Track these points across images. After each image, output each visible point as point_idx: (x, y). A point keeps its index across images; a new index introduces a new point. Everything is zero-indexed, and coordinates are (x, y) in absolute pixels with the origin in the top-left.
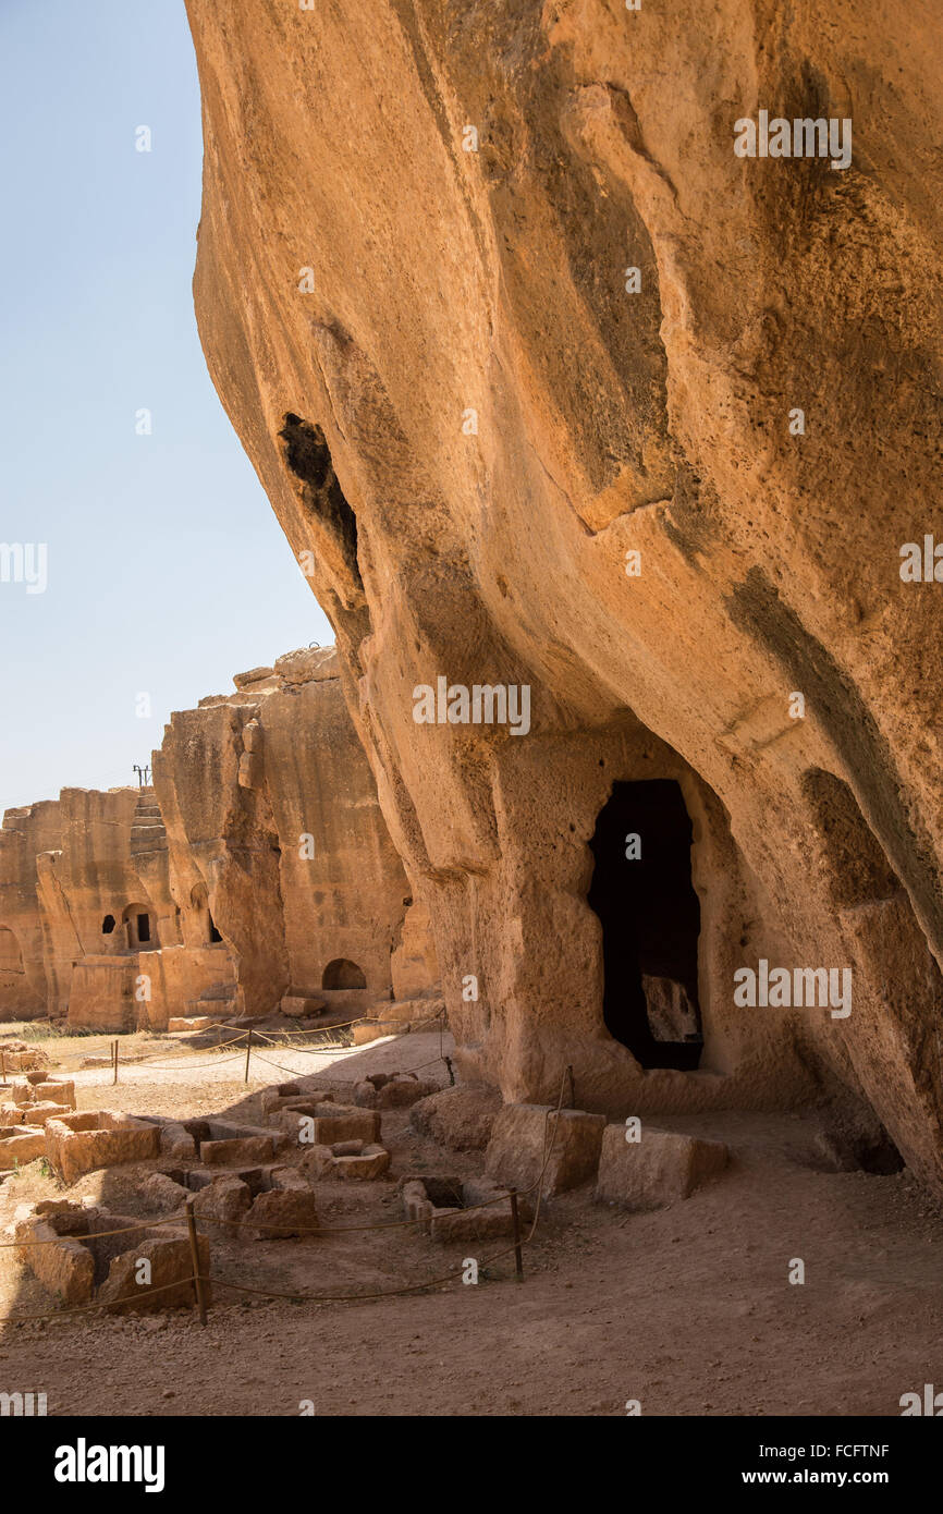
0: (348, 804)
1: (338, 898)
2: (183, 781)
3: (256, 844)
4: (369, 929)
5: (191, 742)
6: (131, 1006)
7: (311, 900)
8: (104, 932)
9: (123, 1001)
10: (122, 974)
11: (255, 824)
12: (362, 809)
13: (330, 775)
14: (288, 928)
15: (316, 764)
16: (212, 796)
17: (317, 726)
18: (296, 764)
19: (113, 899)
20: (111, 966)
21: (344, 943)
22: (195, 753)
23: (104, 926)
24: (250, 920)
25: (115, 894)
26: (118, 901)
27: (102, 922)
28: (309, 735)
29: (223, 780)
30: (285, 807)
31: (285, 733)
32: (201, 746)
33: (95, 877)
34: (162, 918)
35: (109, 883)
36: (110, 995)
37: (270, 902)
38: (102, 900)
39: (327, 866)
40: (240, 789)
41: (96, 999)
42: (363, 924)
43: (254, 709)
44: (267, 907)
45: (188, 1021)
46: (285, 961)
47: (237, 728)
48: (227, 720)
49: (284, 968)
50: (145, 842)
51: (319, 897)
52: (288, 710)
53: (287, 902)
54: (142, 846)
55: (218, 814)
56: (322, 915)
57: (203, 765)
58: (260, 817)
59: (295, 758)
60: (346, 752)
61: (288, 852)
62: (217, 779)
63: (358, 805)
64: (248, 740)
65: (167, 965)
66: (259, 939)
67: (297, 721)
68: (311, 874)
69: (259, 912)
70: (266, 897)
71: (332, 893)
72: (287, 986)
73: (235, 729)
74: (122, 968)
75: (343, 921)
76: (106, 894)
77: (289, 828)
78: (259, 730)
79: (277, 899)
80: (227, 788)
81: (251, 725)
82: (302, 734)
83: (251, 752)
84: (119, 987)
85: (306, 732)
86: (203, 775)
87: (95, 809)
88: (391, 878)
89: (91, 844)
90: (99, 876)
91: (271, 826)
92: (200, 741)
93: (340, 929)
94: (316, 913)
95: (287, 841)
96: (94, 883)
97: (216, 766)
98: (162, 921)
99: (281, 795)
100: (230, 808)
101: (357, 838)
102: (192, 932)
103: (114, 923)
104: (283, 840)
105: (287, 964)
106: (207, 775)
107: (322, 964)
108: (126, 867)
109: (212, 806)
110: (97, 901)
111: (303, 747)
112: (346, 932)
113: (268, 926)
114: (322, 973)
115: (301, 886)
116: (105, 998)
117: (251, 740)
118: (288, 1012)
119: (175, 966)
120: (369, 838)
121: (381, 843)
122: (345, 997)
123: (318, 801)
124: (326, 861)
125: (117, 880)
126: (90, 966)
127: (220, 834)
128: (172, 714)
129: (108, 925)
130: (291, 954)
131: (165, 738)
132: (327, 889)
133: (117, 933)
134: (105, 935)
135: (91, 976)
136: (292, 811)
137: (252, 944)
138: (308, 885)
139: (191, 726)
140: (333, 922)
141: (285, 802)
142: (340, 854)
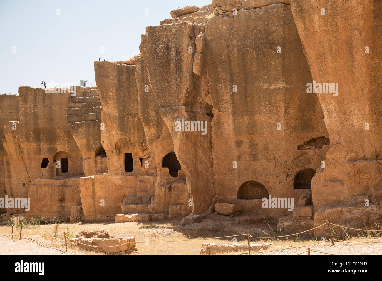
0: (266, 86)
1: (252, 143)
2: (155, 70)
3: (199, 110)
4: (272, 163)
5: (160, 46)
6: (64, 207)
7: (233, 145)
8: (42, 167)
9: (59, 205)
10: (59, 190)
11: (198, 98)
12: (275, 89)
13: (254, 68)
14: (215, 162)
15: (244, 61)
16: (176, 79)
17: (245, 37)
18: (230, 61)
19: (48, 149)
20: (52, 185)
21: (254, 172)
22: (164, 52)
23: (42, 164)
24: (196, 156)
25: (49, 146)
26: (52, 150)
27: (41, 161)
28: (240, 43)
29: (184, 69)
30: (219, 88)
31: (223, 41)
32: (168, 48)
33: (39, 136)
34: (86, 159)
35: (47, 140)
36: (51, 201)
37: (206, 146)
38: (42, 149)
39: (246, 125)
40: (193, 74)
41: (42, 203)
42: (268, 160)
43: (200, 27)
44: (204, 148)
45: (127, 216)
46: (212, 181)
47: (192, 37)
48: (186, 32)
49: (212, 186)
50: (76, 116)
51: (239, 144)
52: (224, 27)
53: (215, 146)
54: (74, 118)
55: (180, 91)
56: (240, 154)
57: (169, 60)
58: (203, 93)
59: (229, 57)
60: (267, 53)
61: (219, 116)
62: (179, 69)
63: (273, 87)
64: (200, 45)
65: (97, 184)
66: (200, 167)
67: (232, 34)
68: (234, 130)
69: (200, 151)
70: (204, 142)
71: (248, 141)
72: (213, 196)
73: (191, 38)
74: (59, 186)
75: (254, 157)
76: (44, 146)
77: (221, 101)
78: (205, 39)
79: (209, 144)
80: (185, 74)
81: (200, 36)
82: (235, 42)
83: (201, 53)
84: (57, 197)
85: (238, 41)
86: (169, 66)
87: (40, 98)
88: (290, 132)
89: (37, 118)
90: (41, 136)
91: (208, 100)
92: (167, 45)
93: (253, 163)
94: (236, 153)
95: (219, 109)
96: (38, 139)
97: (179, 60)
98: (86, 160)
99: (217, 81)
100: (188, 86)
101: (269, 107)
102: (113, 166)
103: (48, 162)
104: (216, 108)
105: (213, 183)
106: (172, 66)
107: (237, 184)
108: (58, 131)
109: (175, 85)
110: (39, 151)
111: (236, 50)
112: (256, 165)
113: (204, 160)
114: (237, 189)
115: (227, 136)
116: (49, 203)
117: (201, 45)
118: (221, 212)
119: (102, 185)
120: (278, 107)
121: (286, 111)
122: (253, 204)
123: (244, 85)
124: (246, 121)
125: (52, 138)
126: (39, 185)
127: (180, 103)
128: (147, 28)
129: (45, 163)
130: (216, 177)
131: (142, 43)
132: (245, 139)
133: (49, 168)
134: (43, 169)
135: (40, 190)
136: (224, 91)
137: (196, 170)
138: (232, 136)
139: (161, 35)
140: (248, 159)
141: (219, 85)
142: (257, 117)
